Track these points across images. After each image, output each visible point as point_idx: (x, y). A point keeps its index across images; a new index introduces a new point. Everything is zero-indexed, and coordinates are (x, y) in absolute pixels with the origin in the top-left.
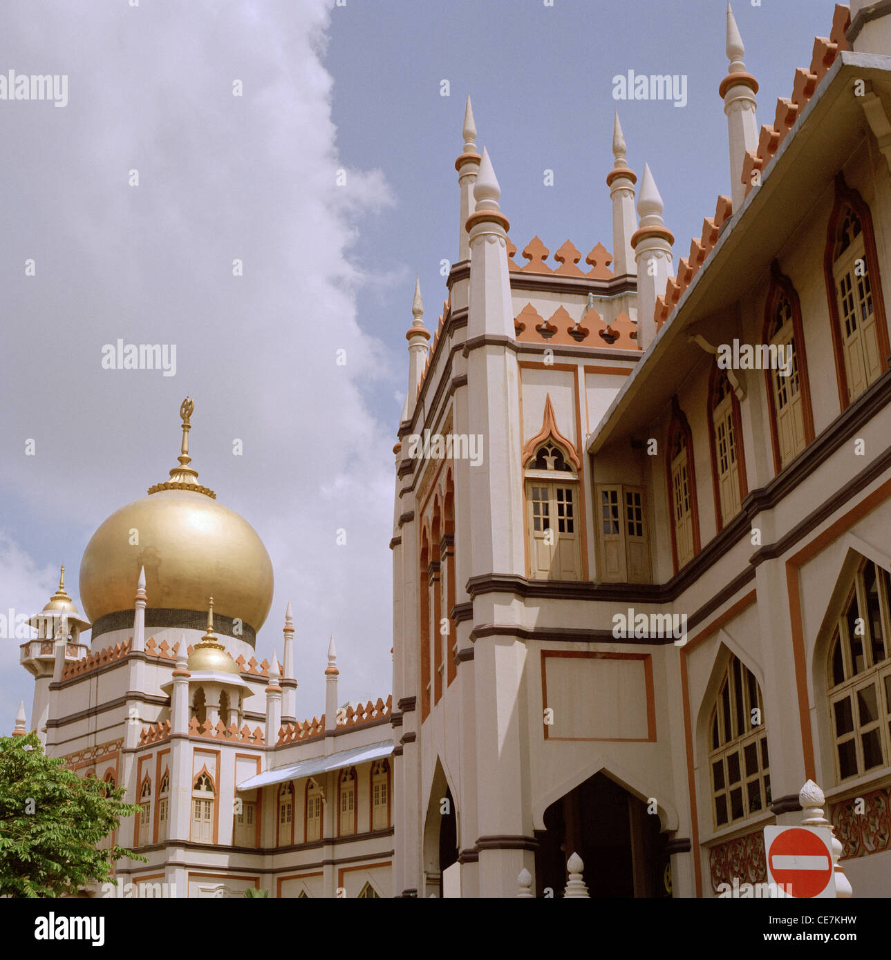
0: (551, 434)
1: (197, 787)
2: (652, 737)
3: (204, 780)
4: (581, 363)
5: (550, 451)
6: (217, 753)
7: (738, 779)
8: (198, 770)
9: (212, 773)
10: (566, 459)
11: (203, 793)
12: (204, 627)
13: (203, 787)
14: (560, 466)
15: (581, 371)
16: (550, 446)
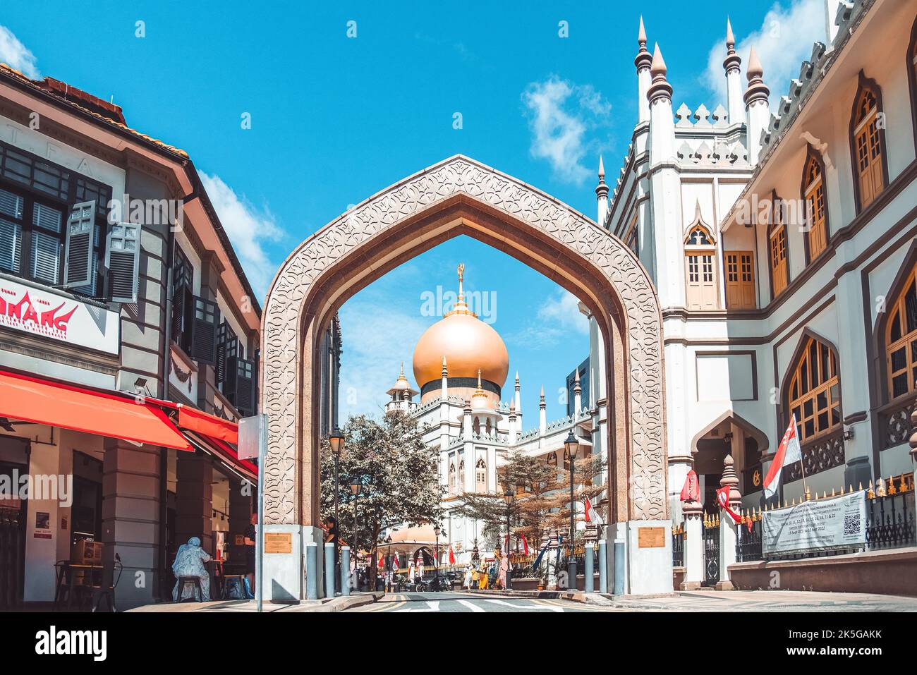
0: (699, 222)
1: (478, 466)
2: (756, 398)
3: (481, 462)
4: (716, 177)
5: (698, 232)
6: (486, 449)
7: (812, 413)
8: (478, 458)
9: (484, 459)
10: (708, 238)
11: (480, 470)
12: (476, 386)
13: (480, 466)
14: (704, 242)
15: (716, 181)
16: (698, 230)
